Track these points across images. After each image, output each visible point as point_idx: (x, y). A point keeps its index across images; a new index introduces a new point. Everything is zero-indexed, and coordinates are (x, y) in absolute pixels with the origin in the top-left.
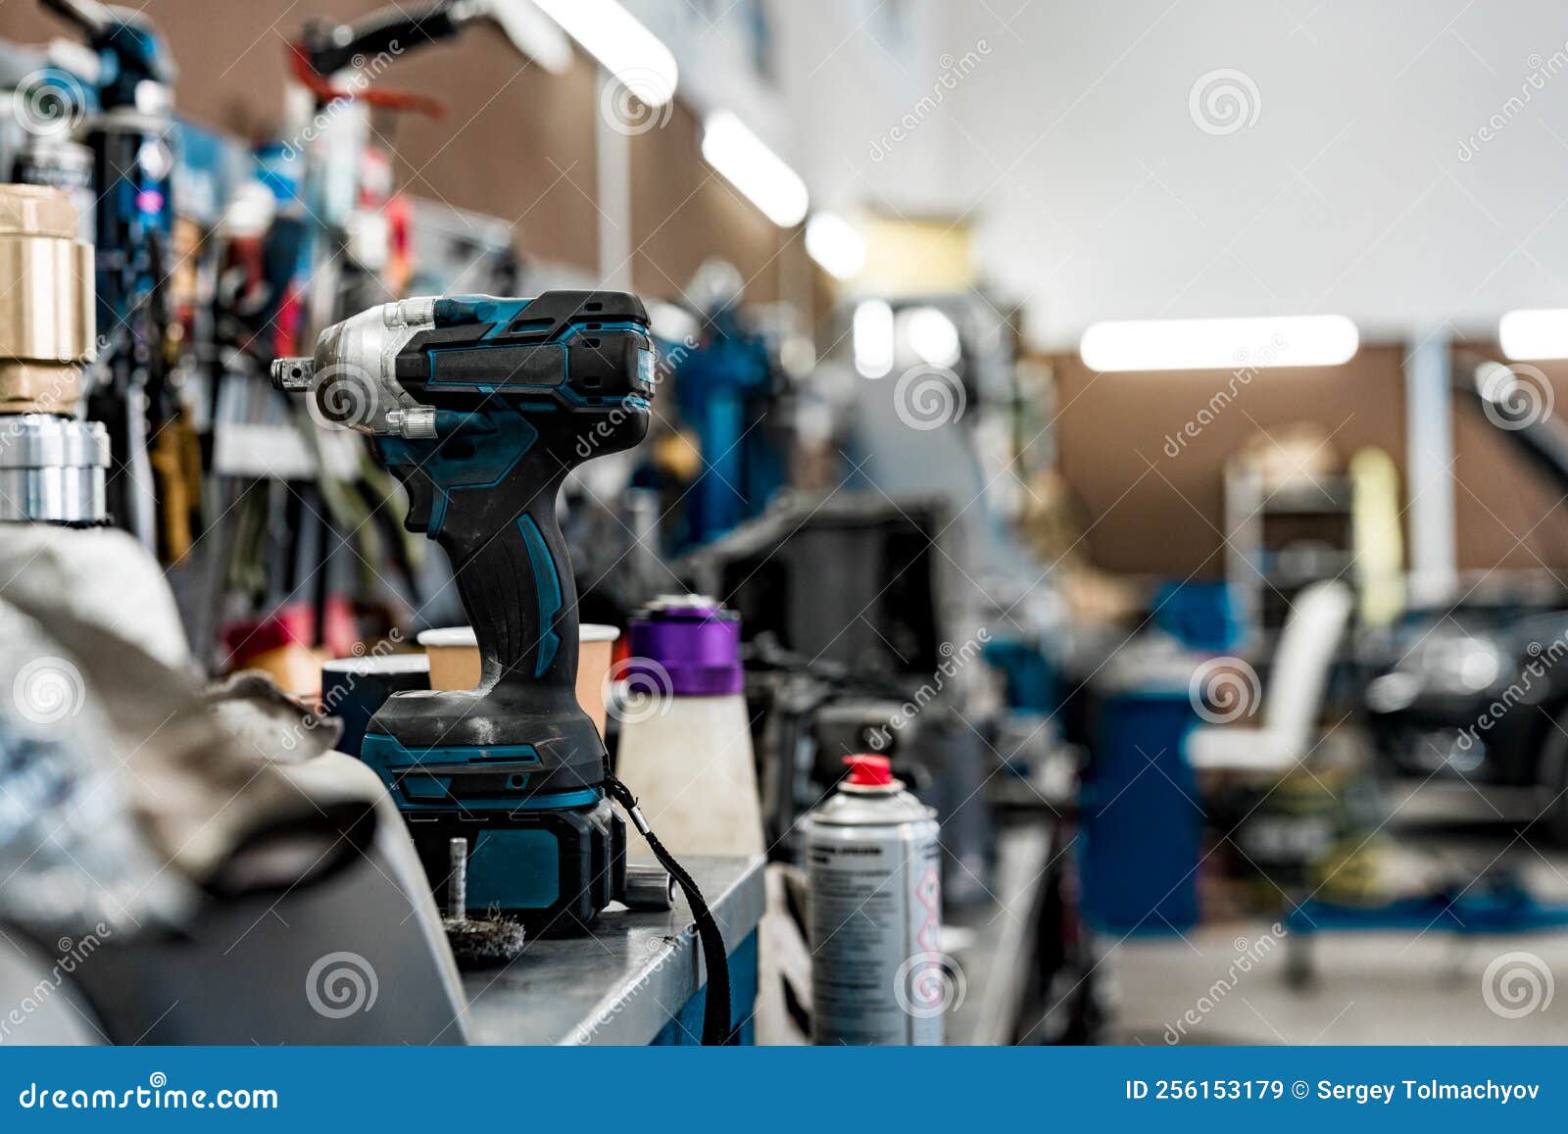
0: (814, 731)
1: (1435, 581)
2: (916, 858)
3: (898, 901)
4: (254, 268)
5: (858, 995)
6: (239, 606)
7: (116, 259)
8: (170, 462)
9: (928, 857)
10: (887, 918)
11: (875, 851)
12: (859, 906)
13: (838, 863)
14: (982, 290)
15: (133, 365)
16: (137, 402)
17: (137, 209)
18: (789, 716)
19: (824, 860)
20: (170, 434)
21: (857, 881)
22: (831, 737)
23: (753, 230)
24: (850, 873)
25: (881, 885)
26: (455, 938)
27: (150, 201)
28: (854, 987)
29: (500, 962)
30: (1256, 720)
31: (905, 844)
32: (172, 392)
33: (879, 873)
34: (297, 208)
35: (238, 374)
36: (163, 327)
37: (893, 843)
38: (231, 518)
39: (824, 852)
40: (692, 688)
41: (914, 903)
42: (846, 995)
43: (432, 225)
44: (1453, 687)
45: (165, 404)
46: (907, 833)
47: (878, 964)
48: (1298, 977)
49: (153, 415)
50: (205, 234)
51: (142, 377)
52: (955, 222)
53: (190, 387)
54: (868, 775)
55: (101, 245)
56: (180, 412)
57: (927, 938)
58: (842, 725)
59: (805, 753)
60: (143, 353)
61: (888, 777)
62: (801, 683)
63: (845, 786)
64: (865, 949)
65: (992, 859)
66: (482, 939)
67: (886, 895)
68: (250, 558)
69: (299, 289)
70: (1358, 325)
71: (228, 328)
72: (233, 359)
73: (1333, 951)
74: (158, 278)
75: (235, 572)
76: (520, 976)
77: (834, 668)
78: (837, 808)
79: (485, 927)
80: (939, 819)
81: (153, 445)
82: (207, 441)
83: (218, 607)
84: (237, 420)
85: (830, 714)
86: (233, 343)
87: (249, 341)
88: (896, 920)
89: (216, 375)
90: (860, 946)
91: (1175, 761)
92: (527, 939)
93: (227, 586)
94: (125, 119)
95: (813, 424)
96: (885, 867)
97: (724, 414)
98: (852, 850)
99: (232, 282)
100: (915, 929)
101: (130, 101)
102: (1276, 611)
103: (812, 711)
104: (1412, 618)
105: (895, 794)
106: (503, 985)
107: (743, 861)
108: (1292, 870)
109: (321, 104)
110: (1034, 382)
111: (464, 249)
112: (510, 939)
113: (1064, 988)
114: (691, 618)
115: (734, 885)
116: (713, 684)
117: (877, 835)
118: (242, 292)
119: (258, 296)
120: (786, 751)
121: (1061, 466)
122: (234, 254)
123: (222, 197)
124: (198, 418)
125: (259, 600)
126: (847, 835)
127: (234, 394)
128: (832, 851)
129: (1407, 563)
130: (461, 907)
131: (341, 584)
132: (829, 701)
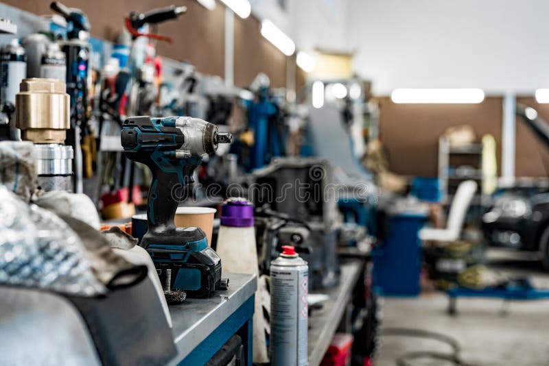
0: (278, 236)
1: (508, 180)
2: (301, 276)
3: (295, 288)
4: (113, 89)
5: (283, 314)
6: (106, 189)
7: (73, 85)
8: (87, 148)
9: (305, 276)
10: (292, 292)
11: (289, 274)
12: (284, 289)
13: (279, 276)
14: (355, 77)
15: (77, 119)
16: (78, 130)
17: (78, 70)
18: (270, 231)
19: (275, 276)
20: (87, 140)
21: (284, 282)
22: (283, 237)
23: (278, 57)
24: (281, 280)
25: (290, 283)
26: (167, 296)
27: (82, 67)
28: (282, 312)
29: (179, 303)
30: (445, 226)
31: (298, 272)
32: (88, 127)
33: (290, 280)
34: (127, 70)
35: (107, 120)
36: (85, 106)
37: (294, 271)
38: (104, 162)
39: (275, 273)
40: (238, 225)
41: (300, 288)
42: (279, 314)
43: (168, 66)
44: (512, 215)
45: (86, 131)
46: (299, 269)
47: (289, 305)
48: (452, 312)
49: (82, 134)
50: (98, 74)
51: (79, 123)
52: (347, 55)
53: (93, 124)
54: (289, 252)
55: (68, 81)
56: (90, 133)
57: (303, 298)
58: (286, 234)
59: (275, 242)
60: (80, 116)
61: (294, 253)
62: (275, 220)
63: (282, 254)
64: (285, 301)
65: (338, 273)
66: (174, 296)
67: (292, 286)
68: (110, 175)
69: (127, 92)
70: (484, 91)
71: (104, 106)
72: (106, 116)
73: (463, 303)
74: (85, 91)
75: (106, 179)
76: (184, 306)
77: (285, 216)
78: (280, 261)
79: (175, 293)
80: (308, 265)
81: (82, 142)
82: (98, 141)
83: (100, 189)
84: (107, 135)
85: (283, 230)
86: (106, 111)
87: (111, 110)
88: (295, 293)
89: (101, 121)
90: (284, 300)
91: (415, 238)
92: (186, 297)
93: (103, 184)
94: (75, 42)
95: (294, 125)
96: (292, 278)
97: (262, 124)
98: (282, 273)
99: (106, 92)
100: (300, 296)
101: (77, 37)
102: (453, 188)
103: (278, 229)
104: (500, 191)
105: (296, 257)
106: (180, 309)
107: (250, 275)
108: (453, 276)
109: (134, 37)
110: (372, 107)
111: (179, 73)
112: (182, 297)
113: (363, 313)
114: (239, 205)
115: (247, 282)
116: (245, 224)
117: (290, 269)
118: (109, 96)
119: (114, 97)
120: (269, 241)
121: (380, 137)
122: (107, 83)
123: (103, 61)
124: (96, 134)
125: (112, 188)
126: (282, 269)
127: (106, 126)
128: (277, 273)
129: (499, 173)
130: (169, 288)
131: (137, 181)
132: (283, 226)
